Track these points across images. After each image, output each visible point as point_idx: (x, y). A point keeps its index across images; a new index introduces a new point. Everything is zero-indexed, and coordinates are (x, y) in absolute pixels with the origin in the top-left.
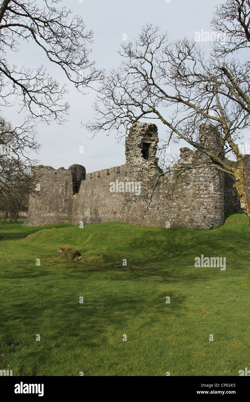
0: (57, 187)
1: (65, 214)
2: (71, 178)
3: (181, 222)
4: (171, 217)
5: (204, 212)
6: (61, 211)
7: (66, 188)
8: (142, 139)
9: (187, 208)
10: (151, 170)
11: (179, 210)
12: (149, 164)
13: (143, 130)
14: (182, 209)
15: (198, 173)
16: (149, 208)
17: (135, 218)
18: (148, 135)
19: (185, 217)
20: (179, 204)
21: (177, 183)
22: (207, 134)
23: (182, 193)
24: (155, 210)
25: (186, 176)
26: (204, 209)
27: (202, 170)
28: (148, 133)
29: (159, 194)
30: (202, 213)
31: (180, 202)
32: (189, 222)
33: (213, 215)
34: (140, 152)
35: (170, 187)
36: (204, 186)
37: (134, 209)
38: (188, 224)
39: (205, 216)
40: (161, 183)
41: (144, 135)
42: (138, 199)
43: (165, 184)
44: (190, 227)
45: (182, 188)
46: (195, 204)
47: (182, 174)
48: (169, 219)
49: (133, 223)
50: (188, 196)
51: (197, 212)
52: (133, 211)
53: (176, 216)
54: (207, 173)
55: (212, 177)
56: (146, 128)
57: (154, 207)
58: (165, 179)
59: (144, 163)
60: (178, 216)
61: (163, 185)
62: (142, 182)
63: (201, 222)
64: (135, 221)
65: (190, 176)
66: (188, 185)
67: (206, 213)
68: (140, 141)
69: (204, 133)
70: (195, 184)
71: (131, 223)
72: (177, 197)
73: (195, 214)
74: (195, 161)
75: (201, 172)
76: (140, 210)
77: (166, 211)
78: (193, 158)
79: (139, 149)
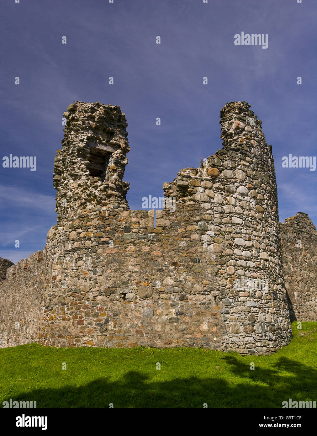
3: (188, 334)
4: (159, 320)
5: (249, 304)
8: (88, 138)
9: (204, 293)
10: (107, 202)
11: (183, 298)
12: (102, 187)
13: (92, 118)
14: (189, 297)
15: (227, 204)
16: (98, 296)
17: (61, 328)
18: (106, 134)
19: (200, 318)
20: (181, 281)
21: (175, 226)
22: (241, 119)
23: (189, 253)
24: (114, 300)
25: (196, 208)
26: (248, 298)
27: (235, 198)
28: (105, 127)
29: (126, 257)
30: (244, 308)
31: (184, 276)
32: (212, 332)
33: (272, 314)
34: (83, 166)
35: (157, 236)
36: (244, 236)
37: (59, 303)
38: (208, 339)
39: (252, 316)
40: (132, 227)
41: (95, 130)
42: (70, 277)
43: (142, 228)
44: (215, 347)
45: (188, 239)
46: (224, 282)
47: (187, 204)
48: (154, 324)
49: (54, 343)
50: (204, 261)
51: (231, 303)
52: (57, 309)
53: (174, 316)
54: (247, 208)
55: (259, 219)
56: (98, 113)
57: (113, 292)
58: (141, 217)
59: (89, 185)
60: (179, 317)
61: (137, 230)
62: (82, 231)
63: (245, 334)
64: (60, 336)
65: (206, 208)
66: (203, 231)
67: (254, 309)
68: (82, 141)
69: (235, 118)
70: (221, 229)
71: (49, 343)
72: (174, 264)
73: (226, 309)
74: (218, 175)
75: (233, 203)
76: (75, 304)
77: (145, 302)
78: (214, 166)
79: (81, 160)
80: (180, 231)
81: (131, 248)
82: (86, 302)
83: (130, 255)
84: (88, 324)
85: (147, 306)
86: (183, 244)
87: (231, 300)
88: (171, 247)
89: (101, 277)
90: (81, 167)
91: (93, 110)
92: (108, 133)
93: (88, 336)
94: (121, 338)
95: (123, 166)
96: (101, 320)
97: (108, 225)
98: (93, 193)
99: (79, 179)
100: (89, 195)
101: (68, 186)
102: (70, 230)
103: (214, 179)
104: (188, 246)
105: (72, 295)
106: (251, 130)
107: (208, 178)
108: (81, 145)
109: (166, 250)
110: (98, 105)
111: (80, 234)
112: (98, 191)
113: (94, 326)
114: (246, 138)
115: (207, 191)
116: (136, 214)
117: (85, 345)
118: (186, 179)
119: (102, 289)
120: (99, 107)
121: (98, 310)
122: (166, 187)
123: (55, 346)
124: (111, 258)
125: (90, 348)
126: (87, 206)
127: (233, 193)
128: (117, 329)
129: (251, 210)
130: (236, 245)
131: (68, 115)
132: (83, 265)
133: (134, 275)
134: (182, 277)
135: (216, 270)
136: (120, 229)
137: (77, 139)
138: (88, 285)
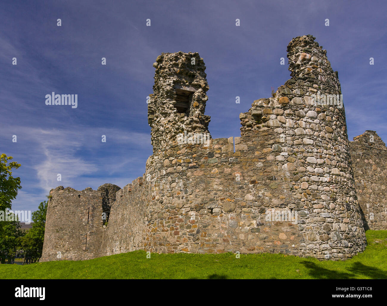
0: (80, 215)
1: (90, 254)
2: (100, 201)
4: (243, 230)
5: (323, 215)
6: (84, 248)
7: (93, 216)
8: (174, 82)
9: (281, 206)
11: (262, 211)
12: (188, 121)
13: (176, 65)
15: (298, 128)
16: (189, 211)
17: (161, 238)
18: (188, 77)
19: (278, 228)
20: (259, 196)
21: (252, 150)
22: (307, 51)
23: (266, 172)
24: (203, 214)
25: (271, 133)
26: (322, 210)
27: (305, 122)
28: (187, 71)
29: (211, 179)
30: (319, 219)
31: (263, 192)
32: (290, 240)
33: (346, 223)
34: (171, 105)
35: (236, 159)
36: (316, 155)
37: (159, 218)
38: (287, 246)
39: (326, 225)
40: (215, 153)
41: (179, 75)
42: (166, 197)
43: (224, 153)
44: (294, 253)
45: (264, 160)
46: (298, 196)
47: (261, 130)
48: (238, 234)
49: (156, 250)
50: (280, 178)
51: (306, 215)
52: (157, 223)
53: (255, 226)
54: (317, 129)
55: (329, 139)
56: (181, 60)
57: (202, 208)
58: (222, 144)
59: (177, 120)
60: (260, 227)
61: (219, 155)
62: (174, 158)
63: (321, 241)
64: (161, 245)
65: (279, 132)
66: (278, 152)
67: (329, 220)
68: (169, 85)
69: (301, 51)
70: (294, 150)
71: (153, 250)
72: (253, 182)
73: (302, 220)
74: (289, 103)
75: (304, 126)
76: (172, 219)
77: (230, 215)
78: (284, 95)
79: (169, 100)
80: (257, 153)
81: (215, 170)
82: (180, 216)
83: (214, 176)
84: (183, 234)
85: (231, 219)
86: (260, 164)
87: (306, 212)
88: (249, 168)
89: (191, 196)
90: (169, 106)
91: (177, 58)
92: (189, 76)
93: (183, 244)
94: (211, 245)
95: (204, 102)
96: (193, 231)
97: (195, 153)
98: (181, 126)
99: (169, 117)
100: (178, 129)
101: (160, 122)
102: (164, 158)
103: (284, 106)
104: (265, 166)
105: (168, 211)
106: (317, 59)
107: (280, 106)
108: (168, 88)
109: (246, 171)
110: (181, 54)
111: (172, 161)
112: (185, 125)
113: (188, 236)
114: (312, 68)
115: (279, 117)
116: (218, 142)
117: (182, 251)
118: (259, 108)
119: (193, 205)
120: (181, 56)
121: (190, 223)
122: (242, 117)
123: (158, 252)
124: (199, 179)
125: (186, 253)
126: (176, 138)
127: (303, 117)
128: (207, 239)
129: (321, 131)
130: (309, 163)
131: (157, 65)
132: (176, 186)
133: (218, 192)
134: (260, 193)
135: (291, 186)
136: (205, 155)
137: (165, 84)
138: (181, 202)
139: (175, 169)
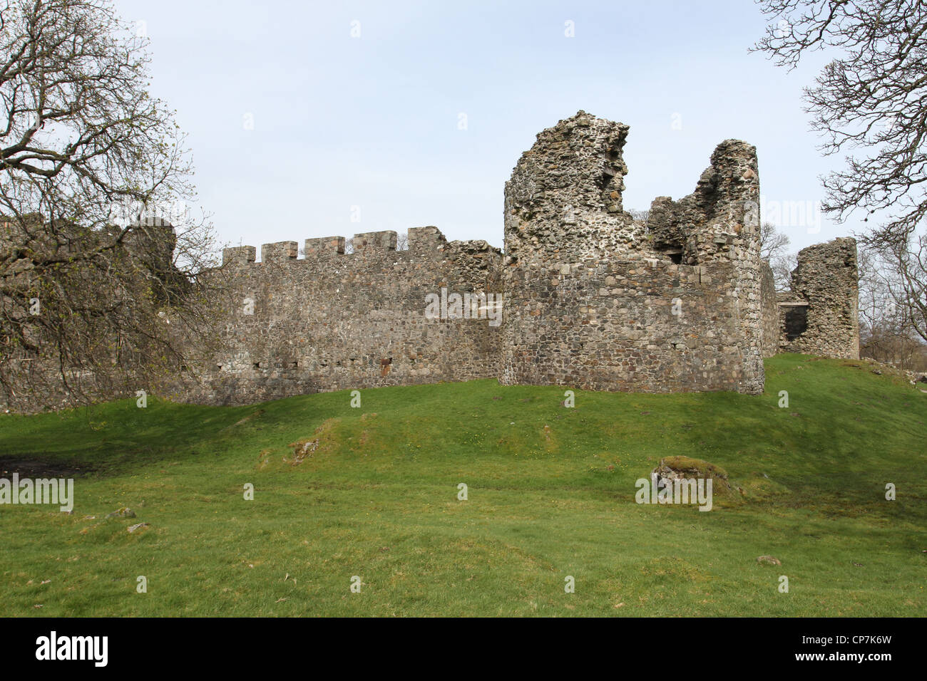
3: (725, 380)
4: (706, 369)
8: (605, 163)
9: (732, 344)
11: (720, 349)
13: (607, 139)
14: (725, 348)
15: (745, 260)
16: (648, 345)
20: (718, 334)
21: (715, 282)
22: (751, 166)
23: (724, 308)
24: (665, 350)
25: (730, 266)
26: (755, 347)
31: (721, 329)
32: (739, 378)
35: (701, 291)
36: (753, 290)
38: (737, 384)
40: (680, 282)
42: (610, 323)
43: (690, 283)
44: (740, 390)
45: (724, 296)
46: (743, 334)
48: (702, 371)
50: (733, 315)
51: (747, 353)
53: (715, 365)
57: (664, 342)
58: (688, 273)
60: (719, 365)
61: (685, 285)
63: (754, 378)
65: (735, 266)
66: (733, 288)
68: (600, 168)
70: (742, 285)
72: (714, 318)
73: (745, 358)
74: (741, 231)
75: (748, 258)
76: (623, 351)
77: (694, 352)
78: (739, 221)
80: (719, 287)
82: (635, 349)
84: (641, 370)
86: (720, 300)
88: (712, 303)
89: (650, 327)
96: (655, 367)
97: (656, 277)
99: (594, 211)
102: (607, 275)
103: (739, 236)
104: (724, 302)
107: (736, 234)
108: (600, 172)
109: (709, 305)
111: (621, 280)
113: (648, 372)
114: (754, 188)
115: (735, 248)
116: (684, 269)
118: (724, 236)
119: (653, 338)
121: (650, 358)
124: (660, 309)
127: (748, 248)
130: (750, 299)
132: (627, 313)
133: (683, 327)
134: (719, 330)
135: (739, 324)
136: (669, 282)
138: (636, 334)
139: (626, 292)
